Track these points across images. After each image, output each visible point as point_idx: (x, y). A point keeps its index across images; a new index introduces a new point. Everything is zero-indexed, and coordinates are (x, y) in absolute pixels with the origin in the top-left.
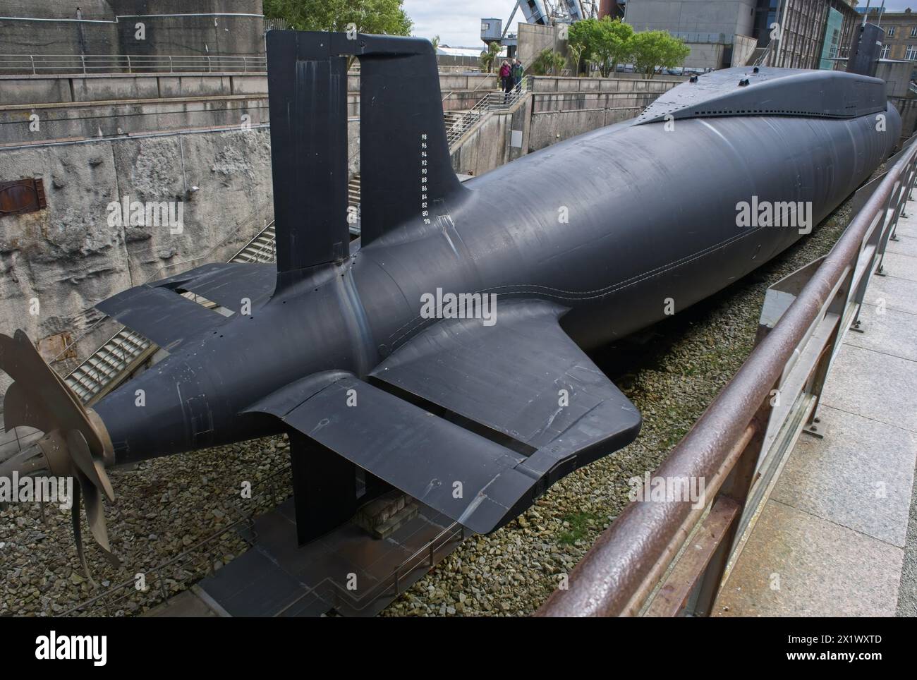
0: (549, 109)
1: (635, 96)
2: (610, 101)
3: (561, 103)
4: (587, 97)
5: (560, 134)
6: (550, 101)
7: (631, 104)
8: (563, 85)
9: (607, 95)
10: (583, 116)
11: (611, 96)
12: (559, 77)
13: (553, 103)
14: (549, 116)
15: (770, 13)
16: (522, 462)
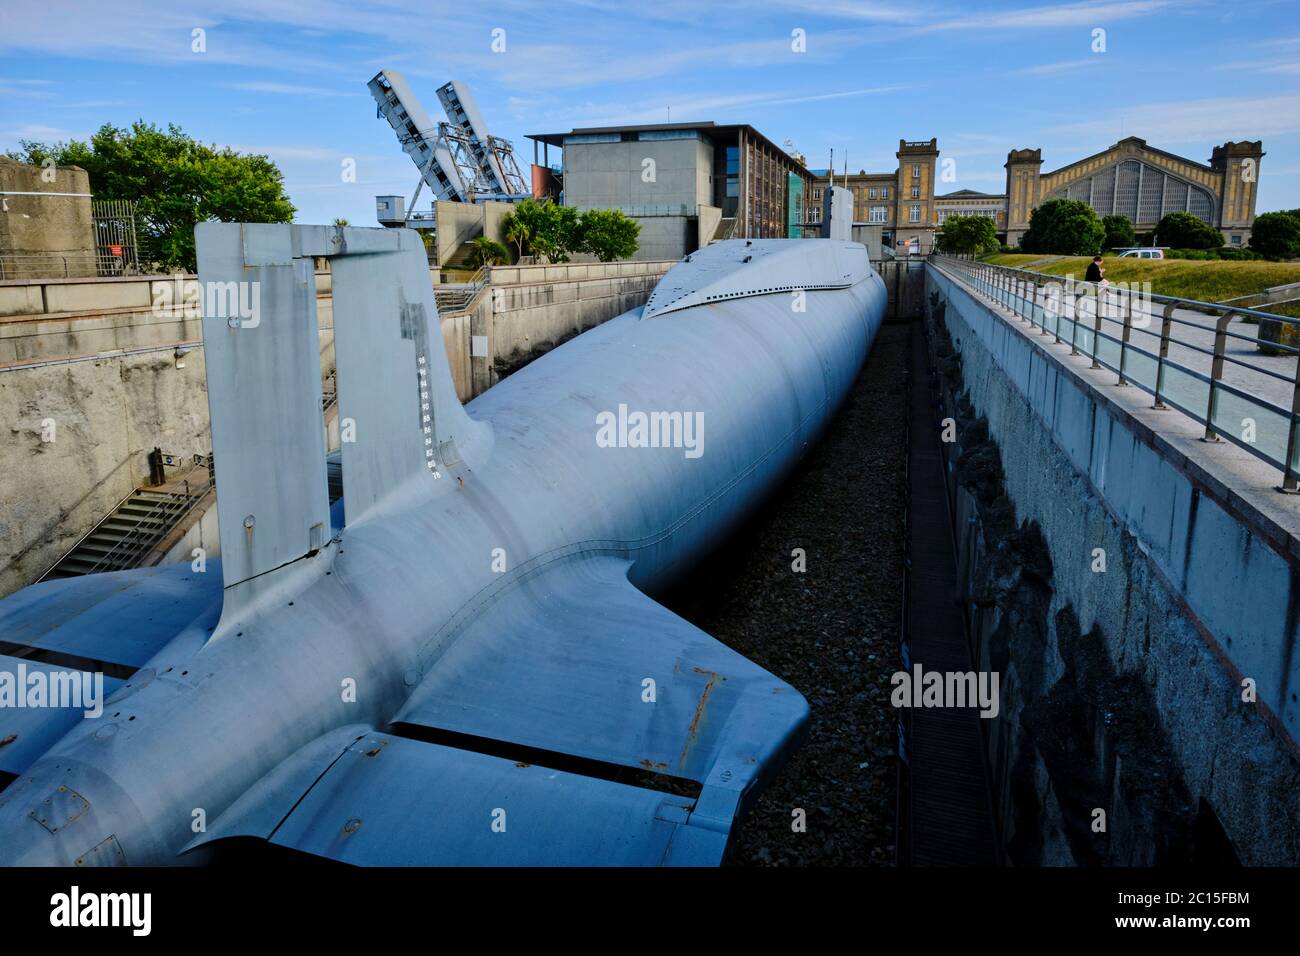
0: (513, 305)
1: (608, 282)
2: (581, 289)
3: (526, 298)
4: (555, 287)
5: (529, 334)
8: (527, 275)
9: (578, 283)
10: (554, 310)
11: (581, 284)
12: (521, 266)
13: (517, 298)
14: (515, 315)
15: (728, 180)
16: (691, 809)
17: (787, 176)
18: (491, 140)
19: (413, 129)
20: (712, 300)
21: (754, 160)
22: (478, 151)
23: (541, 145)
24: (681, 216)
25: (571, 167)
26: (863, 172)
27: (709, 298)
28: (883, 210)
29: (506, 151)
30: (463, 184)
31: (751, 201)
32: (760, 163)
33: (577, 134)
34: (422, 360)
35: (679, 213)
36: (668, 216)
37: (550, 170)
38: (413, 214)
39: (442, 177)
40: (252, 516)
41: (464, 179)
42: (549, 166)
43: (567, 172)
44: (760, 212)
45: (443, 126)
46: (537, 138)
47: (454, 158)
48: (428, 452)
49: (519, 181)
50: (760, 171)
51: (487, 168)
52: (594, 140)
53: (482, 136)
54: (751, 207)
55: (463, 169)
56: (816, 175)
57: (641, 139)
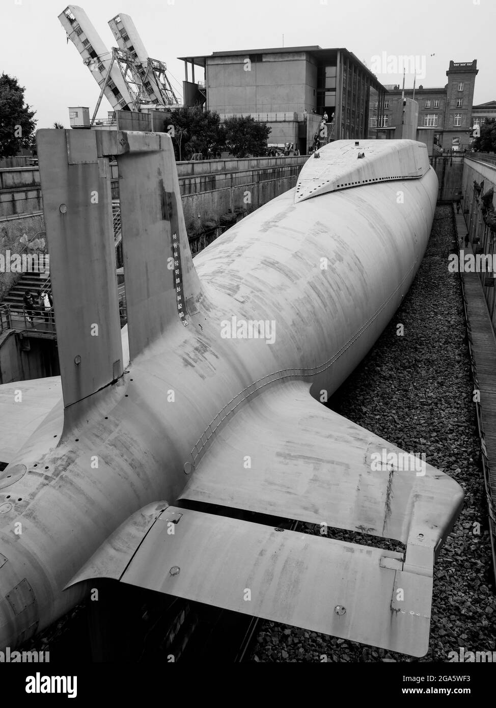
0: (190, 192)
1: (251, 173)
2: (234, 179)
3: (198, 186)
4: (217, 178)
5: (200, 214)
6: (190, 184)
7: (249, 180)
8: (199, 168)
9: (231, 174)
10: (216, 195)
11: (234, 175)
12: (195, 161)
13: (193, 186)
14: (191, 199)
15: (327, 93)
16: (403, 560)
17: (368, 89)
18: (150, 61)
19: (93, 54)
20: (341, 187)
21: (346, 77)
22: (140, 71)
23: (189, 65)
24: (293, 122)
25: (212, 83)
26: (421, 87)
27: (338, 186)
28: (434, 117)
29: (162, 70)
30: (132, 97)
31: (343, 110)
32: (350, 79)
33: (216, 56)
34: (175, 237)
35: (292, 119)
36: (285, 121)
37: (197, 85)
38: (96, 121)
39: (116, 92)
40: (79, 356)
41: (132, 93)
42: (196, 82)
43: (209, 87)
44: (350, 119)
45: (115, 50)
46: (186, 60)
47: (124, 75)
48: (179, 305)
49: (171, 94)
50: (350, 86)
51: (147, 84)
52: (229, 61)
53: (142, 59)
54: (344, 114)
55: (131, 85)
56: (387, 88)
57: (264, 60)
